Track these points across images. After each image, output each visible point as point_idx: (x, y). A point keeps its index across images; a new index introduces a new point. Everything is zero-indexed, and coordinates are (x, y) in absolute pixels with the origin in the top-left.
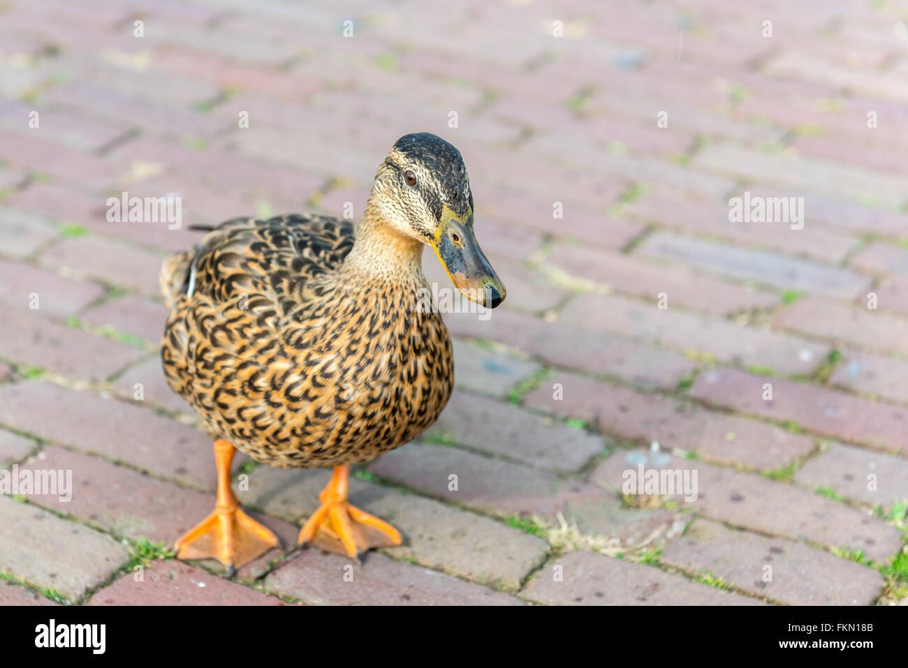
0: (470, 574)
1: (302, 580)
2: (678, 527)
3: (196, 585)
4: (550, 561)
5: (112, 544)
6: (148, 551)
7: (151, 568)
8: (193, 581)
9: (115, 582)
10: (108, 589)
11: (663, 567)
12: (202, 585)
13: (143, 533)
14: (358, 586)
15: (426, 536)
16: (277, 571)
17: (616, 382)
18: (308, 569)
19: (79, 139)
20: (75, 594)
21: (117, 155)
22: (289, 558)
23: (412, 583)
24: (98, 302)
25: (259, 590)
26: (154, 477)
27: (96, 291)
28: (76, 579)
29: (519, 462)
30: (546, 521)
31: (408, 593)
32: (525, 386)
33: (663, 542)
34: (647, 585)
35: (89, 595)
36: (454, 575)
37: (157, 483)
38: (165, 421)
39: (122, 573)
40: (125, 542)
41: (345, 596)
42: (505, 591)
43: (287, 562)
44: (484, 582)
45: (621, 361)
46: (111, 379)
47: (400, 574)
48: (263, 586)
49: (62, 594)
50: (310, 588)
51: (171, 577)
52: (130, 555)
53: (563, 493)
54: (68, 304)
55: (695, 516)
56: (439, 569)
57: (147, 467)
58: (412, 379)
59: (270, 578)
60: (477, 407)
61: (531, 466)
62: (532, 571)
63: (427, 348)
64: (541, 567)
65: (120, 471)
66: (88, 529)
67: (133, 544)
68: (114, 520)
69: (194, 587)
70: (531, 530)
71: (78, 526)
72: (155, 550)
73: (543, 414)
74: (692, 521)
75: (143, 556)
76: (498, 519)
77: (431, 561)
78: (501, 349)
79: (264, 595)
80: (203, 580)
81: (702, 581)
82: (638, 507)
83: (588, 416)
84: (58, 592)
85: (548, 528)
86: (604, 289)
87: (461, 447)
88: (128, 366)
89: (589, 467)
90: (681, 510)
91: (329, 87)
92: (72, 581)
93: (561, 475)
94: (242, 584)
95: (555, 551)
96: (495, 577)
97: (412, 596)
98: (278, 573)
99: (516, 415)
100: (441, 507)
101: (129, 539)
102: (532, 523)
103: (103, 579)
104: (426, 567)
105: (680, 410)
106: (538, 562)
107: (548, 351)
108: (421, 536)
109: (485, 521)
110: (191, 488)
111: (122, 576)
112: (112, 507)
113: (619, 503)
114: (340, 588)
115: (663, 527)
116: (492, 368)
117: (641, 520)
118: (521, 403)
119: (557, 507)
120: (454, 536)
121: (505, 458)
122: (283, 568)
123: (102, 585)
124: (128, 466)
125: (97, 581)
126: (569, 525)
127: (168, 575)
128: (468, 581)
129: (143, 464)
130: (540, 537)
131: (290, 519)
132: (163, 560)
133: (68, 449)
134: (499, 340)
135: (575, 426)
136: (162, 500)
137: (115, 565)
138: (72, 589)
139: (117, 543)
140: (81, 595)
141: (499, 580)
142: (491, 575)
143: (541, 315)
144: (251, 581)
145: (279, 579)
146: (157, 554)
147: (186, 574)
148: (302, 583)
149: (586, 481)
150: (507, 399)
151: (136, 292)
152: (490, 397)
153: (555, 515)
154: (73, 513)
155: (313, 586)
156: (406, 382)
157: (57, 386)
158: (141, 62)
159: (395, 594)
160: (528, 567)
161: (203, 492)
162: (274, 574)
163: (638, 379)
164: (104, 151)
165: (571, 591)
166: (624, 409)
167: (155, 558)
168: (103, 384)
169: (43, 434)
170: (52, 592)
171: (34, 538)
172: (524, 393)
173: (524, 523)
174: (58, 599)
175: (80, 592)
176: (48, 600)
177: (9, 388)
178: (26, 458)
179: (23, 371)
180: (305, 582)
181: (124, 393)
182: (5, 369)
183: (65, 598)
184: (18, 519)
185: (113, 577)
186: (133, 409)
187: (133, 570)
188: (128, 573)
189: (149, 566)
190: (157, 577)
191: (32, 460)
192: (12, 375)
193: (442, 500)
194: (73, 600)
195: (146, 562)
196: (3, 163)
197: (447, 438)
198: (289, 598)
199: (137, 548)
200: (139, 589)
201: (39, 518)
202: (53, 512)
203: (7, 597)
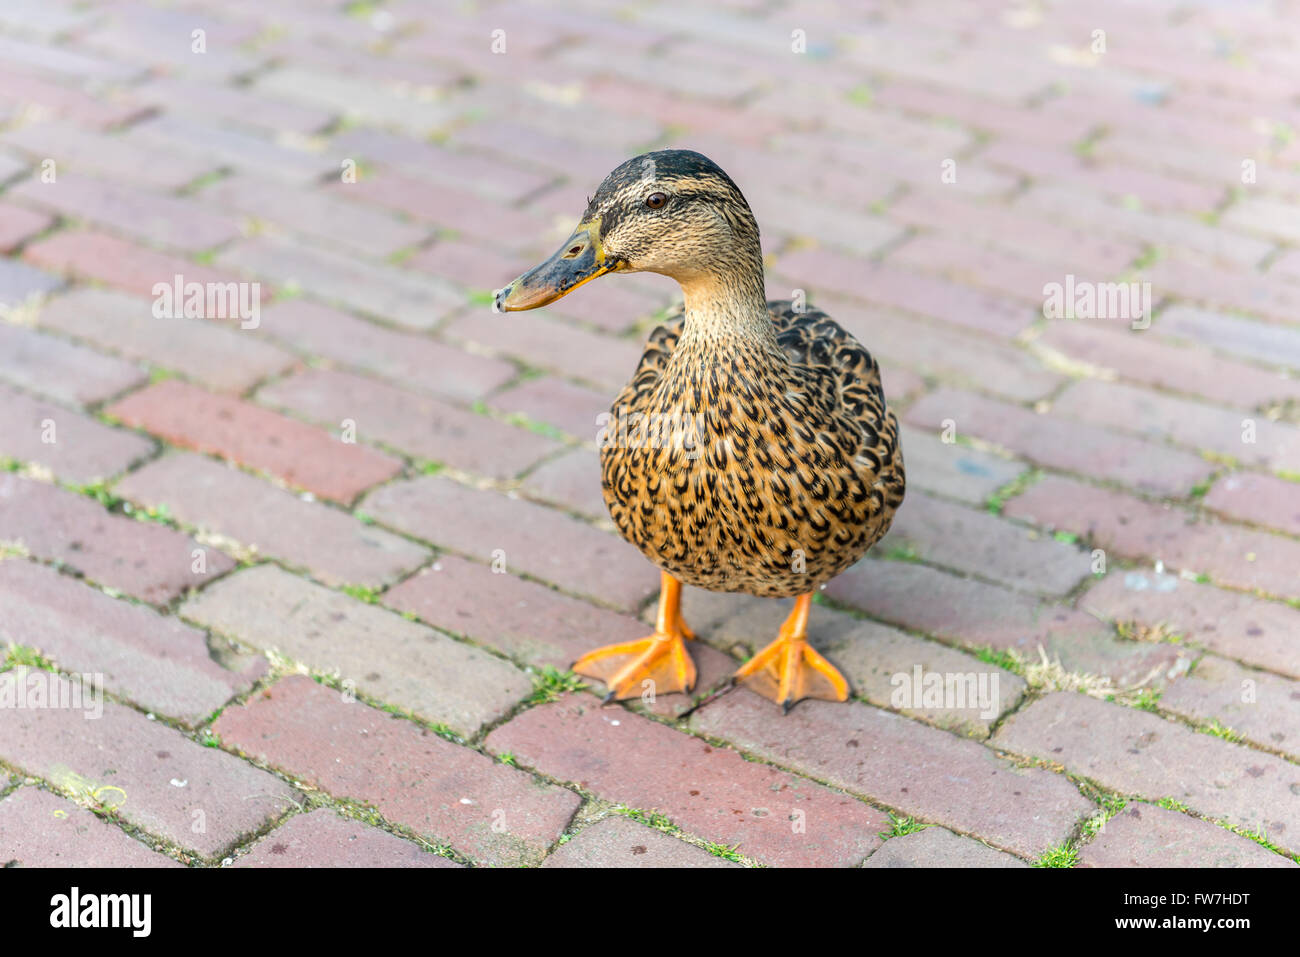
0: (931, 717)
1: (732, 720)
2: (1182, 665)
3: (609, 723)
4: (1026, 704)
5: (513, 673)
6: (555, 682)
7: (557, 702)
8: (606, 718)
9: (516, 718)
10: (508, 725)
11: (1162, 713)
12: (616, 723)
13: (551, 661)
14: (797, 729)
15: (881, 671)
16: (704, 709)
17: (1118, 488)
18: (740, 706)
19: (495, 188)
20: (469, 730)
21: (538, 209)
22: (718, 693)
23: (862, 726)
24: (510, 384)
25: (681, 731)
26: (566, 594)
27: (508, 371)
28: (471, 713)
29: (996, 583)
30: (1024, 655)
31: (856, 738)
32: (1007, 492)
33: (1163, 682)
34: (1141, 734)
35: (485, 731)
36: (912, 718)
37: (569, 601)
38: (581, 526)
39: (524, 707)
40: (529, 670)
41: (782, 739)
42: (971, 738)
43: (716, 698)
44: (947, 726)
45: (1123, 463)
46: (520, 476)
47: (847, 715)
48: (688, 725)
49: (454, 730)
50: (741, 729)
51: (581, 713)
52: (534, 686)
53: (1047, 618)
54: (473, 386)
55: (1203, 651)
56: (894, 710)
57: (558, 582)
59: (695, 717)
60: (948, 515)
61: (1009, 588)
62: (1005, 715)
64: (1016, 709)
65: (528, 584)
66: (486, 654)
67: (539, 673)
68: (518, 644)
69: (607, 725)
71: (476, 651)
72: (564, 681)
73: (1028, 526)
74: (1200, 659)
75: (549, 687)
76: (968, 651)
77: (884, 701)
78: (980, 446)
79: (687, 737)
80: (618, 719)
81: (1208, 730)
82: (1135, 640)
83: (1080, 529)
84: (450, 728)
85: (1026, 663)
86: (1108, 374)
87: (928, 564)
88: (542, 460)
89: (1079, 589)
90: (1187, 645)
91: (791, 126)
92: (466, 714)
93: (1044, 600)
94: (663, 723)
95: (1032, 691)
96: (960, 721)
97: (860, 742)
98: (706, 711)
99: (993, 524)
100: (900, 636)
101: (533, 667)
102: (1006, 655)
103: (501, 714)
104: (879, 707)
105: (1191, 524)
106: (1011, 704)
107: (1036, 450)
108: (875, 671)
109: (952, 654)
110: (608, 607)
111: (524, 710)
112: (515, 629)
113: (1113, 634)
114: (776, 730)
115: (1163, 666)
116: (969, 469)
117: (1138, 656)
118: (1001, 512)
119: (1037, 638)
121: (978, 577)
122: (711, 705)
123: (501, 721)
124: (537, 581)
125: (495, 715)
126: (1051, 661)
127: (577, 711)
128: (928, 725)
129: (554, 578)
130: (1016, 674)
131: (722, 646)
132: (574, 691)
133: (468, 558)
134: (978, 436)
135: (1065, 540)
136: (574, 622)
137: (517, 698)
138: (465, 724)
139: (519, 671)
140: (476, 732)
141: (964, 725)
142: (956, 718)
143: (1031, 405)
144: (673, 719)
145: (706, 717)
146: (565, 685)
147: (598, 709)
148: (732, 723)
149: (1075, 607)
150: (986, 507)
151: (553, 371)
152: (965, 504)
153: (1035, 648)
154: (470, 636)
155: (746, 727)
157: (458, 484)
158: (569, 95)
159: (840, 739)
161: (622, 613)
162: (701, 712)
163: (1142, 484)
164: (522, 203)
165: (1049, 739)
166: (1123, 521)
168: (511, 482)
169: (439, 541)
170: (443, 728)
171: (425, 664)
172: (1004, 500)
173: (996, 657)
174: (449, 736)
175: (475, 728)
176: (437, 738)
177: (402, 485)
178: (419, 569)
179: (419, 465)
180: (736, 722)
181: (535, 493)
182: (398, 463)
183: (457, 735)
184: (406, 640)
185: (514, 712)
186: (545, 512)
187: (537, 704)
188: (531, 707)
189: (555, 699)
190: (564, 711)
191: (425, 572)
192: (407, 469)
193: (902, 627)
194: (467, 737)
195: (552, 694)
196: (404, 217)
197: (911, 552)
198: (717, 741)
199: (542, 678)
200: (543, 726)
201: (432, 640)
202: (447, 633)
203: (391, 733)
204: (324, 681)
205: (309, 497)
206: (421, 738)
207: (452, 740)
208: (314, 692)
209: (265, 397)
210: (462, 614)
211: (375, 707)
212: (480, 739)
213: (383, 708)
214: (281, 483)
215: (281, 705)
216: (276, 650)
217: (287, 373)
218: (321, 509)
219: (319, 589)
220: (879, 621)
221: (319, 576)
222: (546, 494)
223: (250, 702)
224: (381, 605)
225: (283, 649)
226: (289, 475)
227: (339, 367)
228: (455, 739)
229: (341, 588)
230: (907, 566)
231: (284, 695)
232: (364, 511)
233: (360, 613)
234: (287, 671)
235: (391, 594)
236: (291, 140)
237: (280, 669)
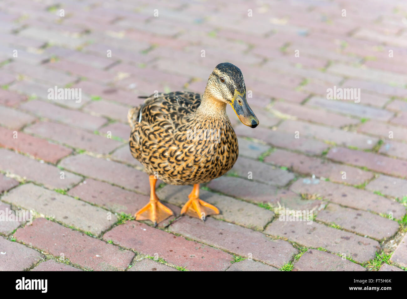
0: (245, 225)
1: (182, 227)
2: (322, 206)
3: (143, 230)
4: (275, 220)
5: (111, 215)
6: (125, 217)
7: (126, 224)
8: (141, 228)
9: (112, 229)
10: (110, 232)
11: (317, 221)
12: (145, 230)
13: (123, 211)
14: (203, 230)
15: (228, 211)
16: (173, 224)
17: (299, 153)
18: (184, 223)
19: (98, 64)
20: (98, 234)
21: (112, 70)
22: (177, 219)
23: (223, 228)
24: (105, 125)
25: (166, 232)
26: (127, 190)
27: (104, 121)
28: (98, 228)
29: (263, 183)
30: (273, 204)
31: (222, 232)
32: (265, 154)
33: (317, 212)
34: (311, 228)
35: (103, 234)
36: (239, 225)
37: (128, 192)
38: (130, 169)
39: (115, 225)
40: (116, 214)
41: (198, 233)
42: (258, 231)
43: (177, 221)
44: (250, 227)
45: (301, 145)
46: (110, 153)
47: (218, 225)
48: (168, 230)
49: (93, 234)
50: (185, 230)
51: (133, 227)
52: (118, 219)
53: (280, 194)
54: (94, 125)
55: (329, 202)
56: (233, 223)
57: (124, 186)
58: (222, 153)
59: (170, 227)
60: (247, 162)
61: (267, 184)
62: (268, 223)
63: (228, 142)
64: (271, 222)
65: (114, 187)
66: (102, 209)
67: (119, 215)
68: (112, 206)
69: (142, 230)
70: (267, 208)
71: (99, 208)
73: (272, 165)
74: (328, 204)
75: (123, 219)
76: (255, 204)
77: (230, 220)
78: (256, 141)
79: (168, 233)
80: (145, 228)
81: (332, 226)
82: (307, 199)
83: (288, 165)
84: (91, 233)
85: (274, 207)
86: (294, 118)
87: (241, 177)
88: (117, 149)
89: (289, 185)
90: (323, 200)
91: (191, 44)
92: (96, 229)
93: (279, 188)
94: (160, 229)
95: (277, 216)
96: (255, 225)
98: (173, 225)
99: (262, 165)
100: (234, 200)
101: (117, 213)
102: (268, 205)
103: (108, 228)
104: (228, 222)
105: (323, 163)
106: (270, 220)
107: (274, 142)
108: (226, 211)
109: (250, 205)
110: (140, 194)
111: (115, 227)
112: (111, 201)
113: (300, 198)
114: (196, 230)
115: (317, 206)
116: (253, 148)
117: (309, 204)
118: (263, 161)
119: (277, 199)
120: (239, 210)
121: (258, 181)
122: (175, 223)
123: (108, 230)
124: (117, 186)
125: (106, 228)
126: (282, 206)
127: (132, 226)
128: (244, 227)
129: (122, 185)
130: (271, 211)
131: (178, 205)
132: (130, 221)
133: (95, 179)
134: (255, 137)
135: (284, 169)
136: (130, 198)
137: (113, 223)
138: (96, 231)
139: (113, 215)
140: (100, 234)
141: (256, 227)
142: (253, 225)
143: (271, 128)
144: (163, 228)
145: (174, 227)
146: (128, 218)
147: (139, 225)
149: (288, 190)
150: (258, 159)
151: (120, 121)
152: (252, 159)
153: (276, 202)
154: (97, 204)
155: (187, 230)
156: (220, 154)
157: (90, 156)
158: (121, 35)
159: (217, 233)
160: (267, 222)
161: (145, 195)
162: (172, 225)
163: (307, 151)
164: (107, 68)
165: (283, 230)
166: (302, 163)
167: (127, 220)
168: (107, 155)
169: (85, 174)
170: (89, 233)
171: (82, 213)
172: (265, 157)
173: (265, 206)
174: (91, 236)
175: (99, 233)
176: (87, 236)
177: (72, 157)
178: (79, 183)
179: (77, 151)
180: (183, 228)
181: (115, 159)
182: (71, 150)
183: (94, 235)
184: (76, 206)
185: (112, 227)
186: (119, 165)
187: (119, 225)
188: (117, 225)
189: (125, 223)
190: (128, 227)
191: (81, 184)
192: (73, 152)
193: (234, 197)
194: (97, 235)
195: (124, 221)
196: (69, 73)
197: (236, 174)
198: (178, 234)
199: (120, 216)
200: (121, 231)
201: (84, 205)
202: (89, 203)
203: (72, 235)
204: (49, 220)
205: (42, 162)
206: (82, 236)
207: (92, 237)
208: (47, 223)
209: (27, 131)
210: (93, 197)
211: (67, 227)
212: (101, 236)
213: (69, 227)
214: (33, 157)
215: (36, 227)
216: (34, 210)
217: (33, 123)
218: (46, 165)
219: (47, 191)
220: (227, 195)
221: (47, 186)
222: (119, 159)
223: (26, 227)
224: (67, 195)
225: (36, 209)
226: (36, 155)
227: (50, 121)
228: (93, 236)
229: (54, 190)
230: (235, 178)
231: (37, 224)
232: (60, 165)
233: (60, 197)
234: (37, 216)
235: (71, 191)
236: (32, 50)
237: (35, 216)
